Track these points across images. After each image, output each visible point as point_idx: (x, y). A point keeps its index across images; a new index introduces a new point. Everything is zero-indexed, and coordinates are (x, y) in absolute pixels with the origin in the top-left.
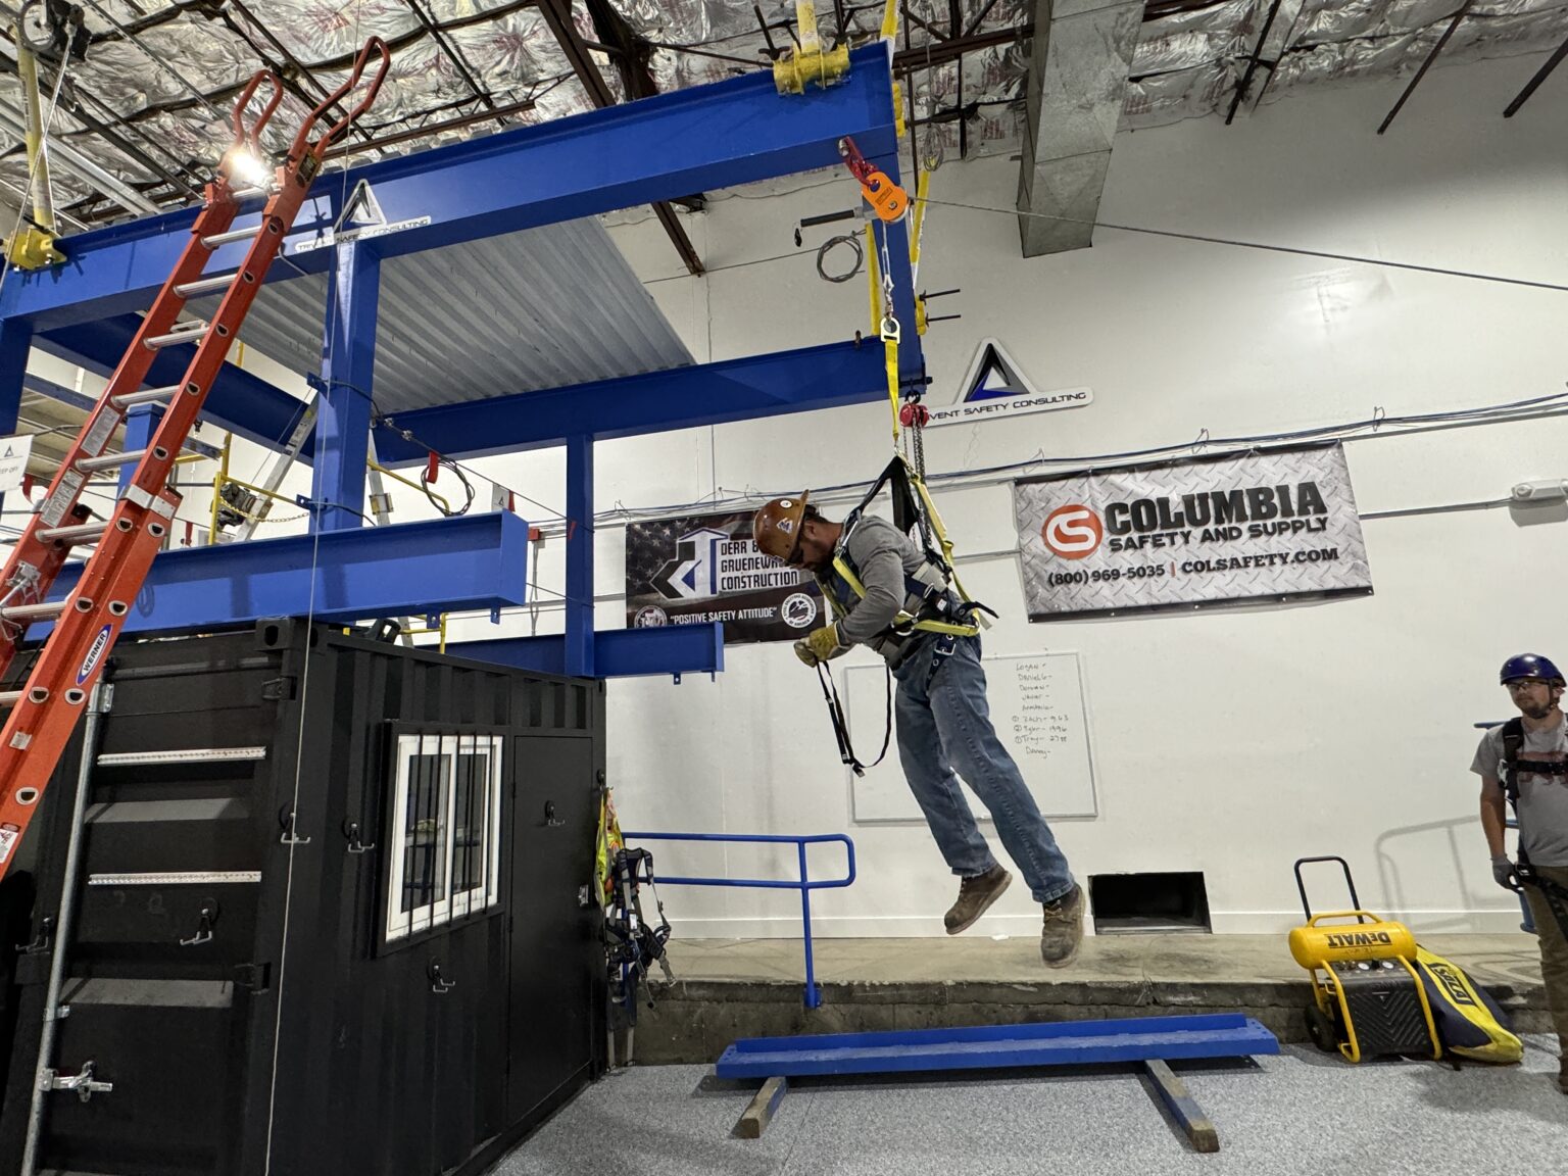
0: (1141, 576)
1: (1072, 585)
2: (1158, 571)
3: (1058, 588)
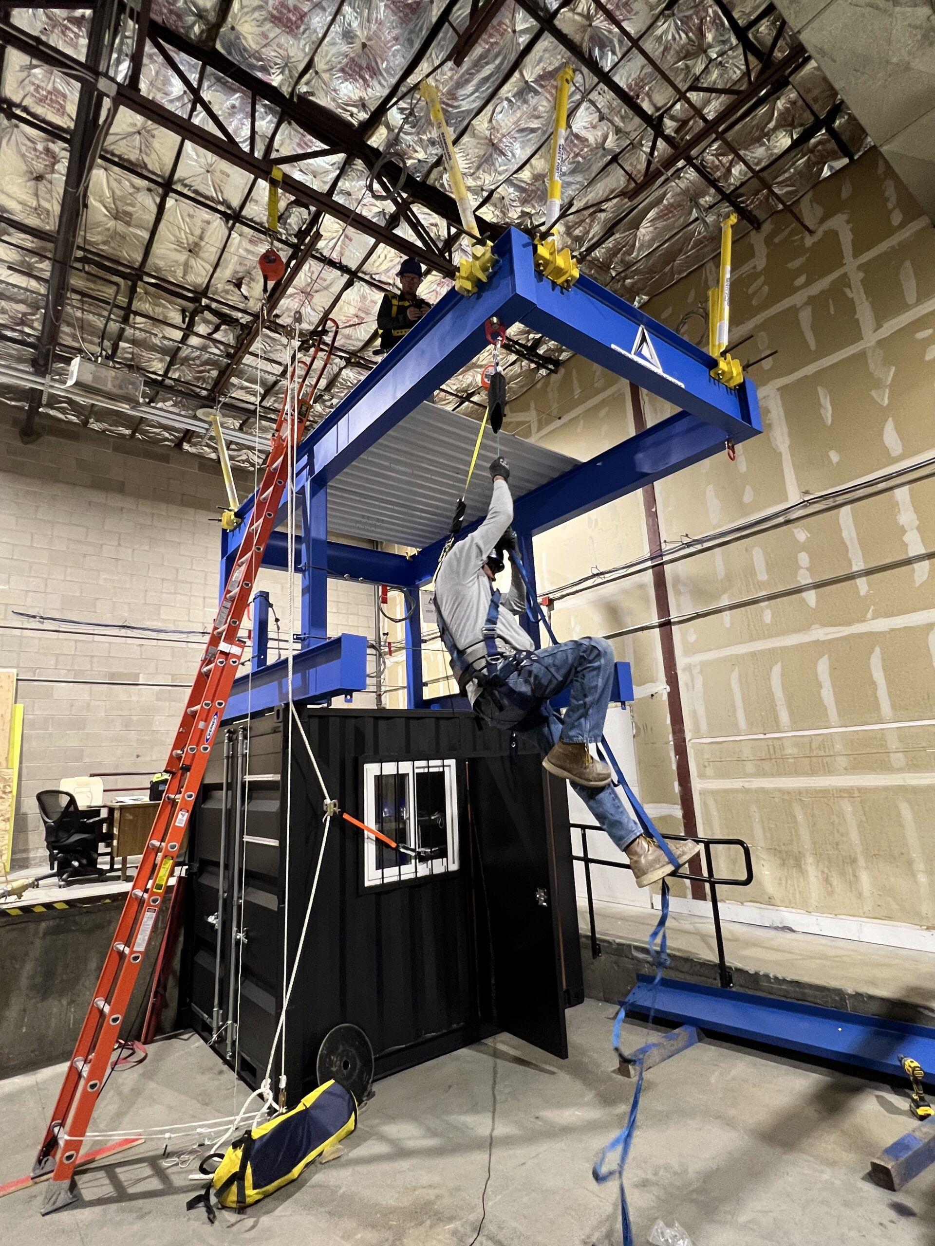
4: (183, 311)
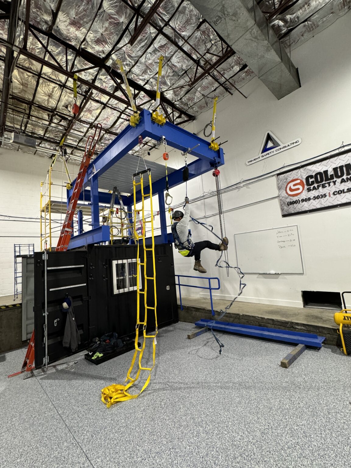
0: (318, 199)
1: (295, 205)
2: (325, 196)
3: (290, 206)
4: (48, 115)
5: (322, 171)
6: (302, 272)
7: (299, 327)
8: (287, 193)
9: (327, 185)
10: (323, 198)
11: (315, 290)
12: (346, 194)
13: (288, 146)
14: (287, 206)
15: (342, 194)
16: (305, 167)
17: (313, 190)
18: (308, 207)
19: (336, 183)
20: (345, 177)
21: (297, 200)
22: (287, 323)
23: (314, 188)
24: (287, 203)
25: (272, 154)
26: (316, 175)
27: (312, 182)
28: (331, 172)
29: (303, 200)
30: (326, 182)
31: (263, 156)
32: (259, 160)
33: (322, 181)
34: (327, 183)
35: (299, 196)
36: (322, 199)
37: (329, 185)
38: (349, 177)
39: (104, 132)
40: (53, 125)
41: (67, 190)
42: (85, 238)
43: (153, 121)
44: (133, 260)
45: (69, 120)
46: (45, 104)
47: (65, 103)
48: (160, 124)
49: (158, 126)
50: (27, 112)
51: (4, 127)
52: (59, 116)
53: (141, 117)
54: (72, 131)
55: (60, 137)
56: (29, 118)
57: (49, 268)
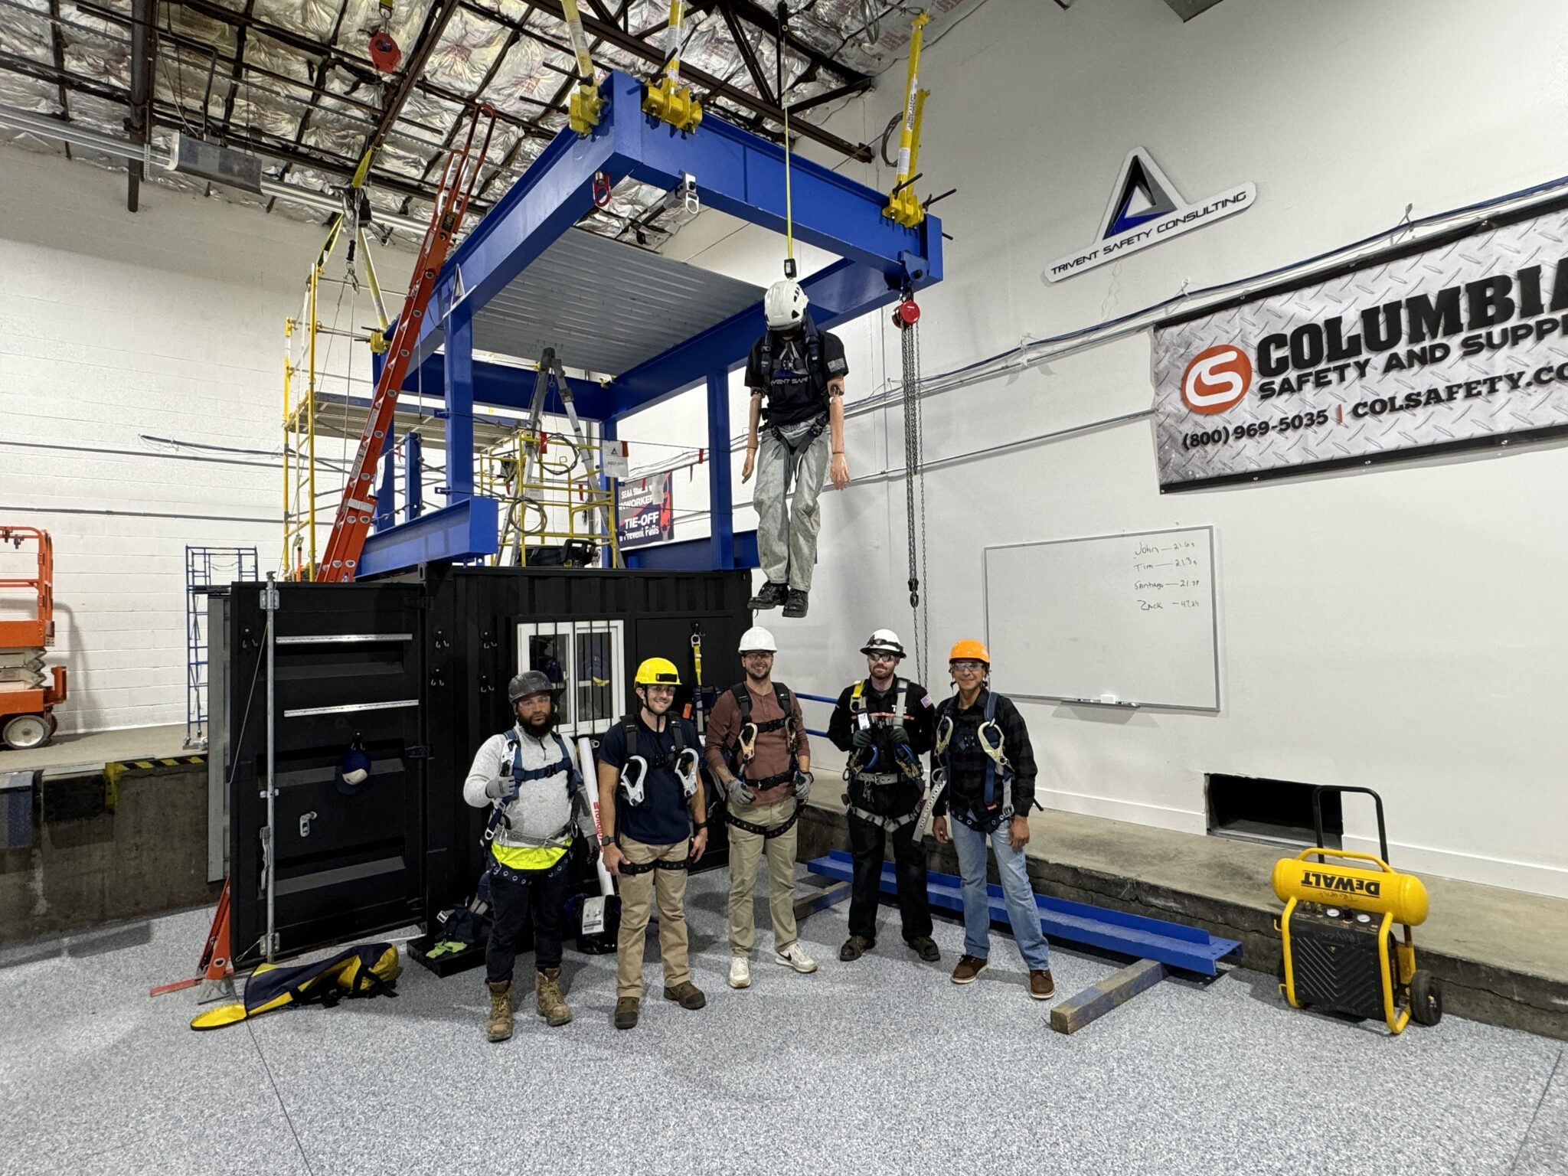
0: (1296, 428)
1: (1209, 447)
2: (1321, 417)
3: (1193, 451)
4: (310, 64)
5: (1320, 321)
6: (1214, 706)
7: (1160, 902)
8: (1184, 399)
9: (1333, 376)
10: (1314, 427)
11: (1254, 776)
12: (1402, 414)
13: (1206, 211)
14: (1182, 451)
15: (1384, 416)
16: (1260, 302)
17: (1280, 394)
18: (1258, 459)
19: (1368, 369)
20: (1402, 349)
21: (1220, 428)
22: (1120, 883)
23: (1286, 387)
24: (1180, 440)
25: (1145, 241)
26: (1298, 333)
27: (1278, 360)
28: (1352, 326)
29: (1241, 432)
30: (1332, 365)
31: (1108, 250)
32: (1094, 262)
33: (1316, 359)
34: (1336, 368)
35: (1226, 415)
36: (1309, 432)
37: (1342, 379)
38: (1417, 348)
39: (521, 133)
40: (327, 101)
41: (375, 355)
42: (422, 539)
43: (653, 117)
44: (595, 624)
45: (385, 83)
46: (293, 23)
47: (369, 19)
48: (680, 125)
49: (672, 135)
50: (231, 51)
51: (151, 105)
52: (350, 68)
53: (606, 99)
54: (398, 126)
55: (356, 148)
56: (237, 75)
57: (281, 640)
